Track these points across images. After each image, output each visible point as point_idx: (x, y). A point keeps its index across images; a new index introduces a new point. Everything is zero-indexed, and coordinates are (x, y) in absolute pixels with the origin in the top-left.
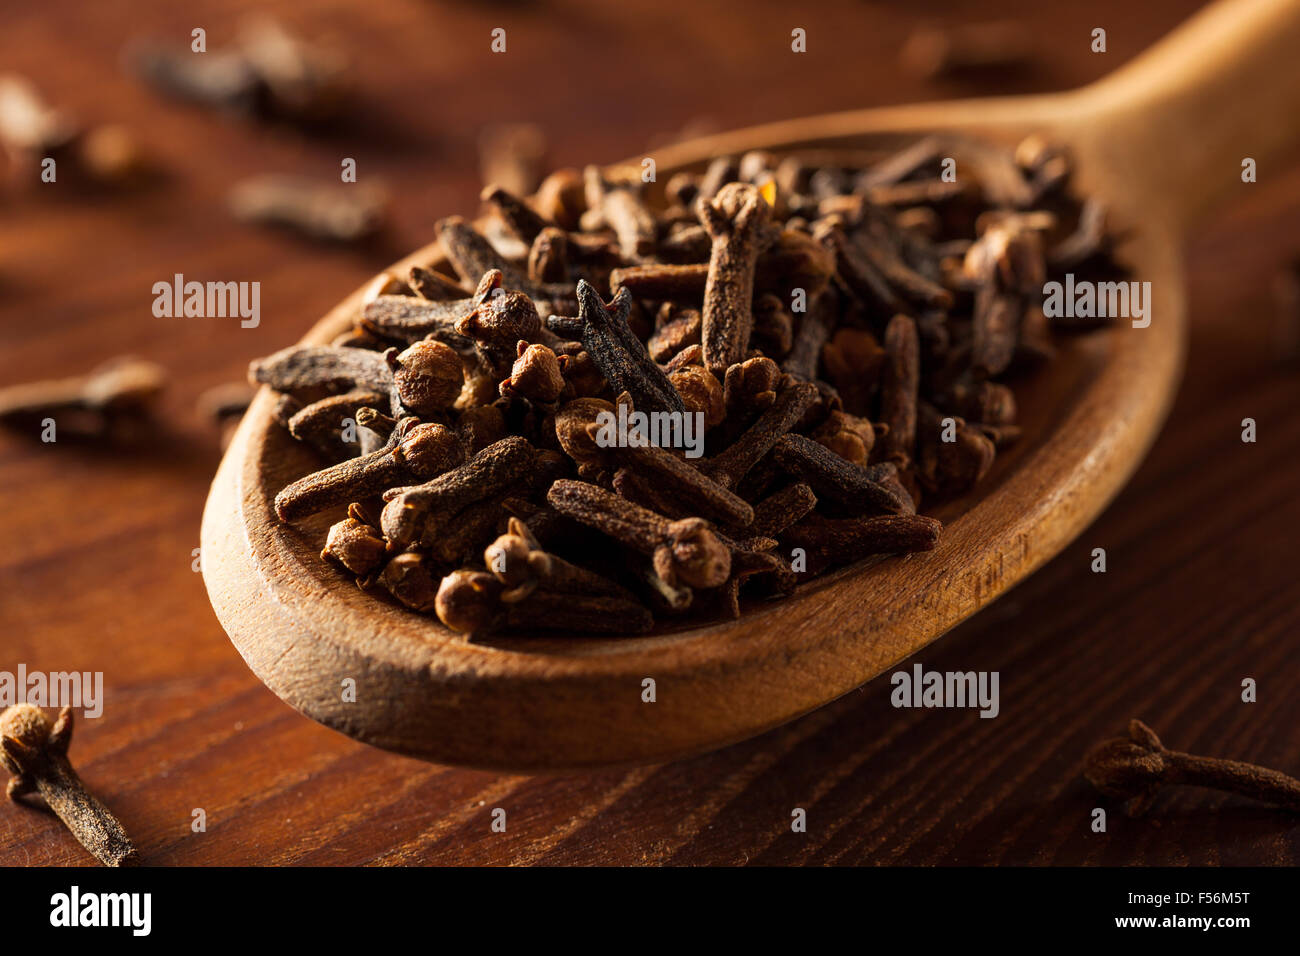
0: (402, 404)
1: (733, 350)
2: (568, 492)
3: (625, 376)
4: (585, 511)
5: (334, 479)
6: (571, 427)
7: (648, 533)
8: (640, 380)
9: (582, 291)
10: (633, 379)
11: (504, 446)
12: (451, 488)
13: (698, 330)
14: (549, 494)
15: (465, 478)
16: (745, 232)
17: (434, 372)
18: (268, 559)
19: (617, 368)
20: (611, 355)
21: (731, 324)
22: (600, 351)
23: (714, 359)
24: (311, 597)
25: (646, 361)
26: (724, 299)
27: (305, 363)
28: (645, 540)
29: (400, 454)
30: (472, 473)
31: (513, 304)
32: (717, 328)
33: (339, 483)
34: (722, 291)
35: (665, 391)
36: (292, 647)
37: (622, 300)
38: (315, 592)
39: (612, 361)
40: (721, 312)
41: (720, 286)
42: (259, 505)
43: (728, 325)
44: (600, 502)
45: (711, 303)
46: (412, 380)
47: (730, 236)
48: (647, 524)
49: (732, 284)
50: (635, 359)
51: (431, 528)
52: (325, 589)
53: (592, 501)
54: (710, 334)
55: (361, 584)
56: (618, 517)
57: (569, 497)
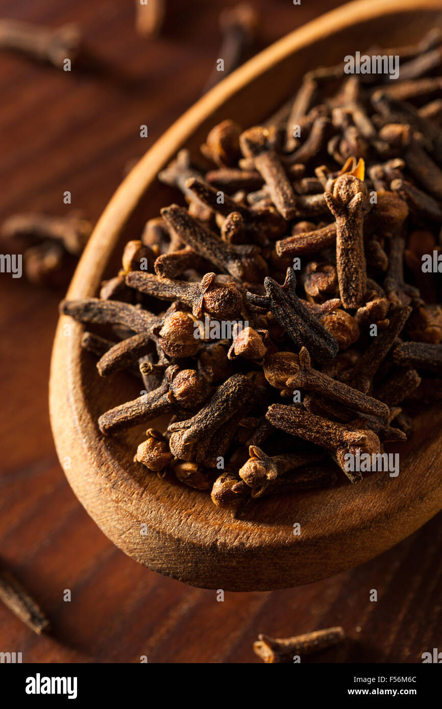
0: (166, 356)
1: (359, 294)
2: (279, 416)
3: (301, 335)
4: (291, 428)
5: (134, 413)
6: (276, 379)
7: (331, 439)
8: (311, 337)
9: (268, 286)
10: (306, 336)
11: (235, 385)
12: (209, 424)
13: (336, 282)
14: (266, 415)
15: (216, 414)
16: (355, 214)
17: (184, 342)
18: (103, 467)
19: (295, 330)
20: (290, 321)
21: (356, 278)
22: (283, 318)
23: (349, 301)
24: (135, 496)
25: (312, 321)
26: (349, 261)
27: (95, 311)
28: (330, 445)
29: (172, 396)
30: (220, 409)
31: (226, 296)
32: (348, 281)
33: (138, 416)
34: (347, 255)
35: (325, 339)
36: (129, 529)
37: (291, 280)
38: (136, 492)
39: (292, 326)
40: (348, 269)
41: (345, 252)
42: (89, 423)
43: (354, 279)
44: (300, 422)
45: (341, 264)
46: (171, 345)
47: (347, 217)
48: (330, 433)
49: (353, 249)
50: (305, 321)
51: (202, 452)
52: (142, 489)
53: (294, 422)
54: (344, 285)
55: (161, 476)
56: (311, 430)
57: (279, 419)
